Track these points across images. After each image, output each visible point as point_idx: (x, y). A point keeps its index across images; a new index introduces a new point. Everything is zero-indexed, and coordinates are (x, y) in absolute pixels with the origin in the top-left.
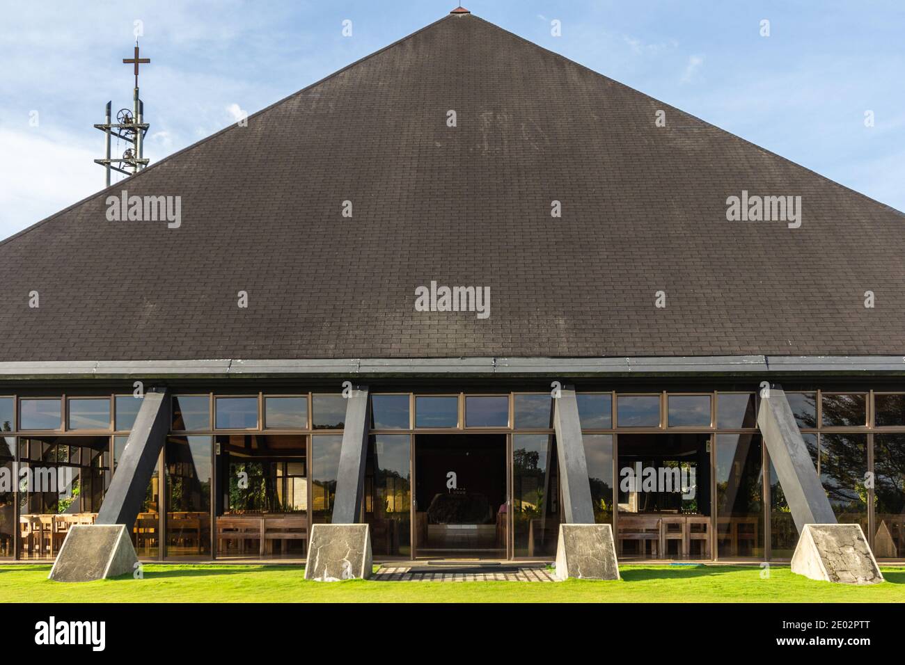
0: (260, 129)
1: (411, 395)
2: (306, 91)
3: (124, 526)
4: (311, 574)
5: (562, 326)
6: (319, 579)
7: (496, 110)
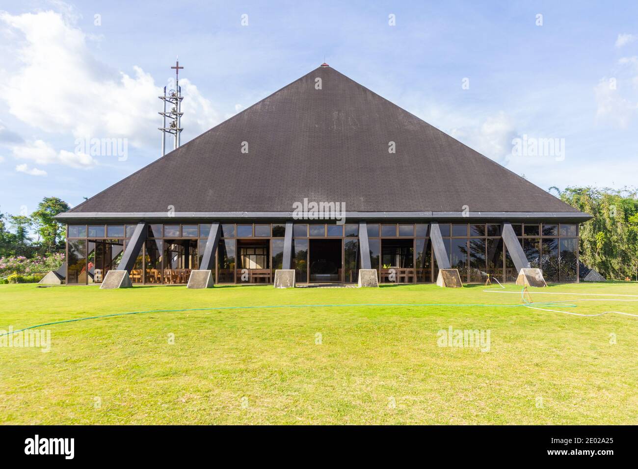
0: (246, 117)
1: (308, 225)
2: (263, 101)
3: (210, 271)
4: (276, 286)
5: (362, 200)
6: (279, 288)
7: (339, 111)
